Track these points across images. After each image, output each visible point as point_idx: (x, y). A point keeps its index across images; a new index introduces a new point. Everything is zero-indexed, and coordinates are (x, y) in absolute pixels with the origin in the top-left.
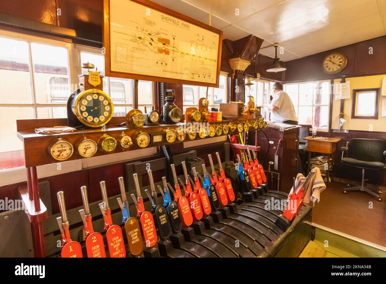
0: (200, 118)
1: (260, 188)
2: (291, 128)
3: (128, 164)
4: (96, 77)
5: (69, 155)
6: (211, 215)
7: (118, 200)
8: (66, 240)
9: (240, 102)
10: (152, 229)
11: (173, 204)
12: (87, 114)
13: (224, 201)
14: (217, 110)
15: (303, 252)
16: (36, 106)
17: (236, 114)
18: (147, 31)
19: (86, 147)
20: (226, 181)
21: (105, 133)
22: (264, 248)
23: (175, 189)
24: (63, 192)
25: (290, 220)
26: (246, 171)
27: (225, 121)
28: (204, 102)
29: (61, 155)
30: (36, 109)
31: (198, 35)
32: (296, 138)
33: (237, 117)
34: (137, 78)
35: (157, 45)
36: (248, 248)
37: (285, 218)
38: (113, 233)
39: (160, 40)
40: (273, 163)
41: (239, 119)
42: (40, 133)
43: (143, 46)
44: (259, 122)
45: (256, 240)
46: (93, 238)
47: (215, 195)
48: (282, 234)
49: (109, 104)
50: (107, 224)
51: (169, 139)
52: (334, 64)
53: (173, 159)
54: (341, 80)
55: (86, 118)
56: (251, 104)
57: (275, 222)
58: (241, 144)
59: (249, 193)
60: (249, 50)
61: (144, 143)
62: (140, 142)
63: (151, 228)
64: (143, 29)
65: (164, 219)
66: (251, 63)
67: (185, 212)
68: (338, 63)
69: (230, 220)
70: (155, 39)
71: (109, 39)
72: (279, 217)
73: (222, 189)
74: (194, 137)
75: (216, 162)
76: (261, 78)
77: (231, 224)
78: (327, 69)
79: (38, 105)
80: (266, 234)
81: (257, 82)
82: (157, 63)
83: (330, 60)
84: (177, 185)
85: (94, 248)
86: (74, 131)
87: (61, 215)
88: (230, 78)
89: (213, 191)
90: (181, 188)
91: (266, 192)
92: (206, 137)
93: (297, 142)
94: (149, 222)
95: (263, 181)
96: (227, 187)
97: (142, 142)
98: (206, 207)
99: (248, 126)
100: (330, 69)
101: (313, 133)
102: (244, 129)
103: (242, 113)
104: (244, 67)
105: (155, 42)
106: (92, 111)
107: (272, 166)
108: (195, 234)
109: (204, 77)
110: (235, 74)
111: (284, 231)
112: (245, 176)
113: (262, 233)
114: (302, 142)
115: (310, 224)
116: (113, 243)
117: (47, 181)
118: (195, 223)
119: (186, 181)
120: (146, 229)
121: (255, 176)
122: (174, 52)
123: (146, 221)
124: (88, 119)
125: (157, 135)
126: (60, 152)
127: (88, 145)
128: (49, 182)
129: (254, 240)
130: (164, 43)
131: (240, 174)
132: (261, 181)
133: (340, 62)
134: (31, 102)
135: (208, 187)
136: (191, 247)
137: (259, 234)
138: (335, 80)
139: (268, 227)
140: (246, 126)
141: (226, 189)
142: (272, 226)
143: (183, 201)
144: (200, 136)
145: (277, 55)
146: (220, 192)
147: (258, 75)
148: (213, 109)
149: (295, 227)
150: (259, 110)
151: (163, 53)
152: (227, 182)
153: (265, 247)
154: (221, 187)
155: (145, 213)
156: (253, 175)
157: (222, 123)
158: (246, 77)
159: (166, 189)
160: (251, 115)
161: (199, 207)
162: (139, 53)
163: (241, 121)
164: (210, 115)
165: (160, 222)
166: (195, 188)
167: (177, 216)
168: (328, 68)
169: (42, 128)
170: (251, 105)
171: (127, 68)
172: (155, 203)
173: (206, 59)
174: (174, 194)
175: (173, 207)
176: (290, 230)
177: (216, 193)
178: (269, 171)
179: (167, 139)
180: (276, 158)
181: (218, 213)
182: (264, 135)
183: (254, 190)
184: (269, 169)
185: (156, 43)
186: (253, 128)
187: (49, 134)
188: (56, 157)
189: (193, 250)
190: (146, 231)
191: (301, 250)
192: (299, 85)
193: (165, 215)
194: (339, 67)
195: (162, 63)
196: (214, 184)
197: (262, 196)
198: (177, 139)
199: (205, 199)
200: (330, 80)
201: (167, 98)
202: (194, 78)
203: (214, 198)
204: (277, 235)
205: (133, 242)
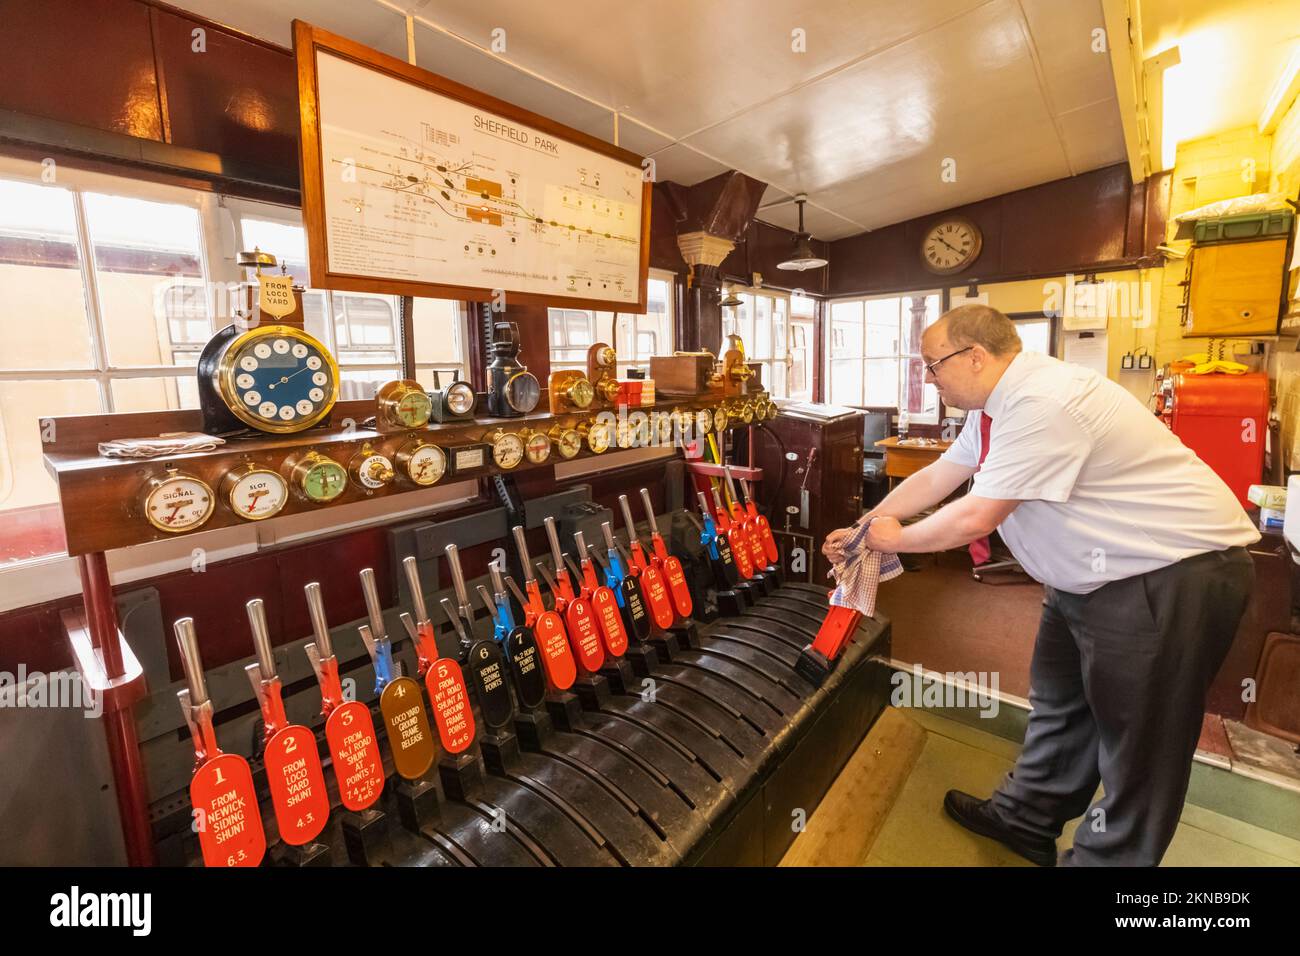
0: (590, 400)
1: (760, 577)
2: (841, 418)
3: (396, 531)
4: (282, 290)
5: (202, 515)
6: (627, 656)
7: (361, 632)
8: (204, 751)
9: (704, 353)
10: (460, 707)
11: (520, 635)
12: (258, 397)
13: (664, 619)
14: (642, 376)
15: (869, 736)
16: (106, 374)
17: (693, 384)
18: (433, 160)
19: (254, 491)
20: (668, 564)
21: (314, 449)
22: (763, 734)
23: (525, 594)
24: (191, 619)
25: (831, 658)
26: (724, 535)
27: (661, 403)
28: (601, 355)
29: (177, 516)
30: (107, 382)
31: (583, 172)
32: (855, 443)
33: (694, 393)
34: (408, 291)
35: (463, 200)
36: (721, 737)
37: (820, 653)
38: (344, 723)
39: (473, 185)
40: (797, 510)
41: (702, 399)
42: (112, 456)
43: (425, 200)
44: (754, 405)
45: (742, 717)
46: (285, 743)
47: (638, 602)
48: (811, 695)
49: (326, 368)
50: (328, 701)
51: (502, 460)
52: (951, 250)
53: (524, 512)
54: (966, 289)
55: (255, 408)
56: (733, 358)
57: (793, 665)
58: (714, 462)
59: (732, 593)
60: (728, 212)
61: (430, 473)
62: (419, 470)
63: (457, 702)
64: (422, 154)
65: (495, 676)
66: (737, 246)
67: (554, 655)
68: (960, 247)
69: (677, 666)
70: (460, 183)
71: (318, 181)
72: (803, 653)
73: (658, 585)
74: (576, 452)
75: (640, 515)
76: (764, 285)
77: (680, 676)
78: (933, 262)
79: (115, 373)
80: (771, 698)
81: (755, 296)
82: (467, 248)
83: (940, 237)
84: (531, 584)
85: (290, 770)
86: (219, 447)
87: (188, 685)
88: (681, 287)
89: (631, 593)
90: (542, 591)
91: (777, 586)
92: (609, 450)
93: (858, 453)
94: (450, 687)
95: (768, 559)
96: (672, 579)
97: (424, 471)
98: (613, 635)
99: (725, 416)
100: (939, 260)
101: (901, 429)
102: (713, 424)
103: (708, 383)
104: (717, 257)
105: (457, 190)
106: (272, 387)
107: (796, 518)
108: (581, 711)
109: (605, 286)
110: (695, 275)
111: (817, 686)
112: (720, 548)
113: (759, 695)
114: (874, 453)
115: (886, 663)
116: (346, 750)
117: (152, 589)
118: (583, 681)
119: (558, 570)
120: (441, 706)
121: (748, 547)
122: (516, 219)
123: (443, 684)
124: (262, 410)
125: (467, 449)
126: (177, 506)
127: (260, 485)
128: (157, 592)
129: (739, 715)
130: (485, 192)
131: (709, 544)
132: (763, 558)
133: (965, 243)
134: (91, 365)
135: (618, 583)
136: (571, 744)
137: (751, 700)
138: (953, 291)
139: (777, 679)
140: (719, 415)
141: (667, 585)
142: (787, 676)
143: (548, 623)
144: (592, 447)
145: (804, 225)
146: (652, 595)
147: (757, 278)
148: (632, 374)
149: (844, 675)
150: (754, 372)
151: (483, 220)
152: (672, 568)
153: (765, 731)
154: (654, 582)
155: (440, 664)
156: (741, 544)
157: (657, 409)
158: (724, 284)
159: (501, 596)
160: (734, 386)
161: (593, 637)
162: (412, 220)
163: (707, 402)
164: (617, 389)
165: (483, 685)
166: (582, 588)
167: (532, 666)
168: (936, 259)
169: (120, 441)
170: (735, 361)
171: (377, 264)
172: (469, 635)
173: (608, 236)
174: (524, 607)
175: (520, 642)
176: (832, 683)
177: (641, 598)
178: (788, 533)
179: (498, 459)
180: (805, 496)
181: (645, 649)
182: (773, 437)
183: (746, 585)
184: (788, 526)
185: (459, 193)
186: (739, 420)
187: (138, 458)
188: (162, 522)
189: (575, 752)
190: (443, 711)
191: (863, 732)
192: (864, 302)
193: (496, 665)
194: (961, 258)
195: (481, 250)
196: (635, 576)
197: (765, 599)
198: (525, 458)
199: (611, 616)
200: (940, 291)
201: (498, 346)
202: (575, 290)
203: (634, 611)
204: (798, 697)
205: (405, 745)
